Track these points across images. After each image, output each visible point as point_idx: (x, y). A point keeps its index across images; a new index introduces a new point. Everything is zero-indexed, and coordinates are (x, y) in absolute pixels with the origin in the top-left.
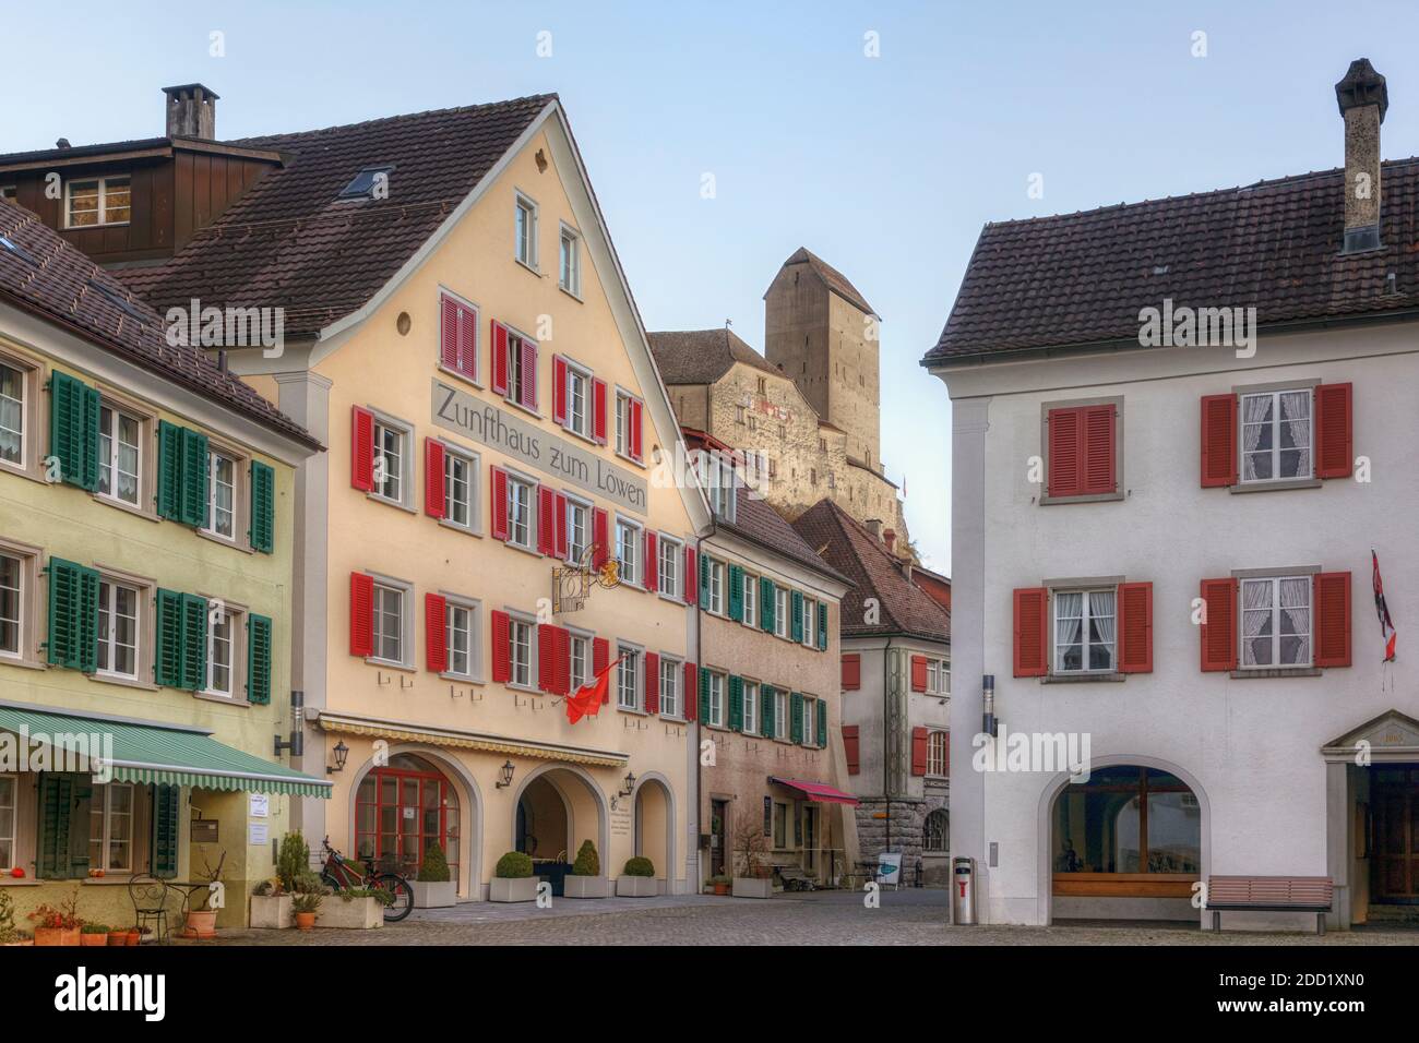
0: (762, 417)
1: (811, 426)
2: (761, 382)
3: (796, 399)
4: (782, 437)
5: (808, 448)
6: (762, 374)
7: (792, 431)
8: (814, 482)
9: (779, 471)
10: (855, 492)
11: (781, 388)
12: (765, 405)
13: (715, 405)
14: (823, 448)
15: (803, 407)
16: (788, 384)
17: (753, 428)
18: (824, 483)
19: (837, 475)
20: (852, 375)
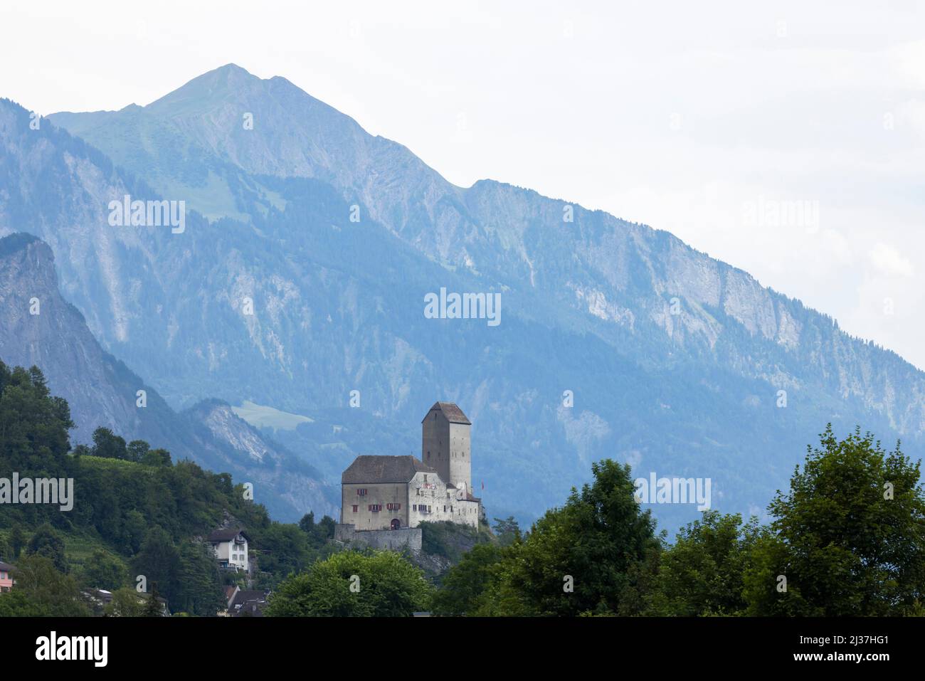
0: (426, 490)
1: (444, 488)
2: (425, 476)
3: (438, 480)
4: (433, 496)
5: (443, 498)
6: (426, 473)
7: (436, 492)
8: (445, 511)
9: (432, 509)
10: (461, 511)
11: (433, 477)
12: (427, 485)
13: (410, 491)
14: (449, 497)
15: (441, 482)
16: (435, 475)
17: (423, 495)
18: (449, 510)
19: (453, 506)
20: (459, 454)
